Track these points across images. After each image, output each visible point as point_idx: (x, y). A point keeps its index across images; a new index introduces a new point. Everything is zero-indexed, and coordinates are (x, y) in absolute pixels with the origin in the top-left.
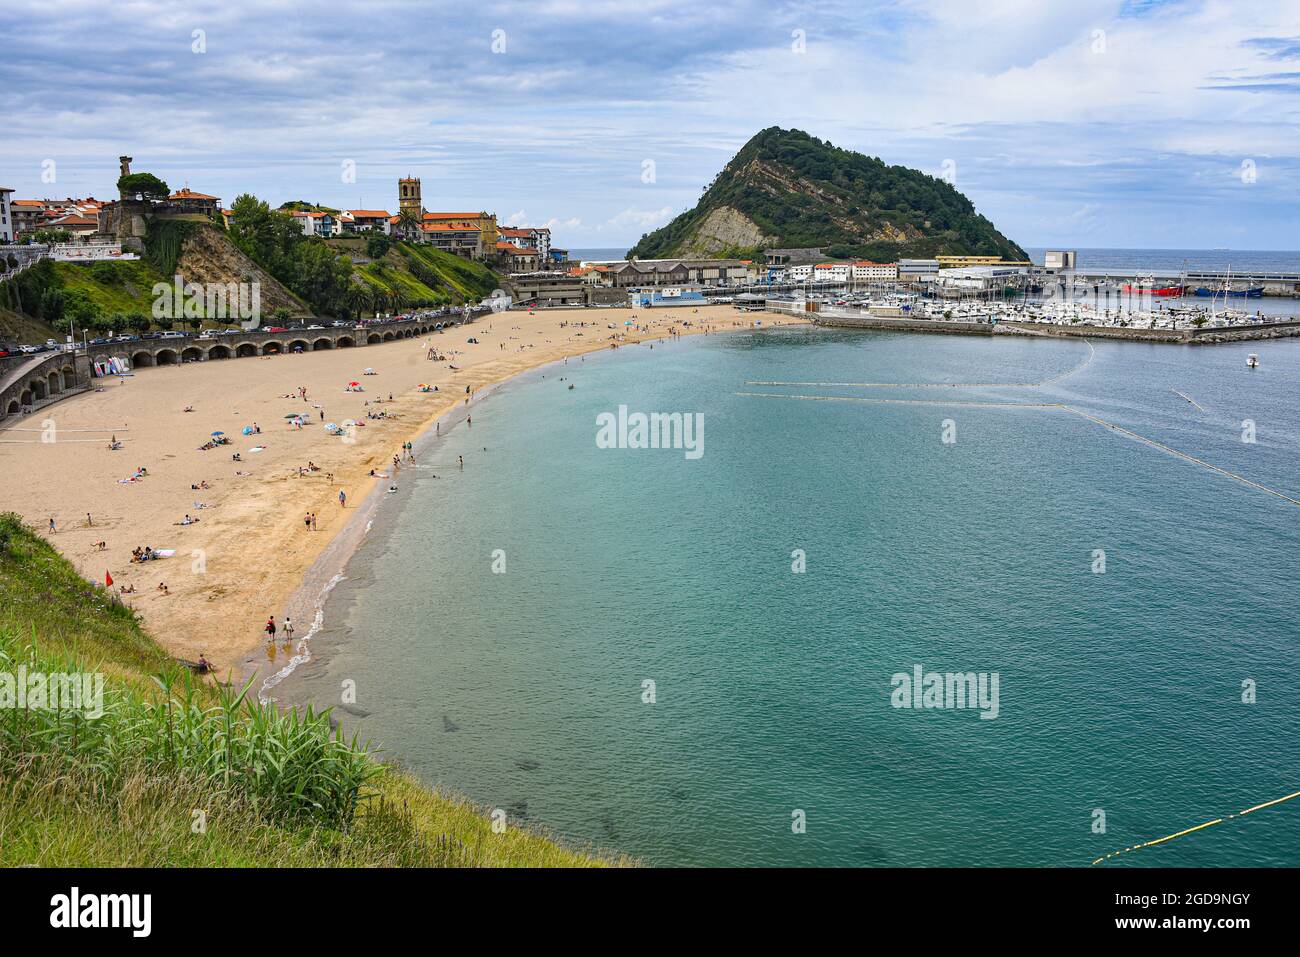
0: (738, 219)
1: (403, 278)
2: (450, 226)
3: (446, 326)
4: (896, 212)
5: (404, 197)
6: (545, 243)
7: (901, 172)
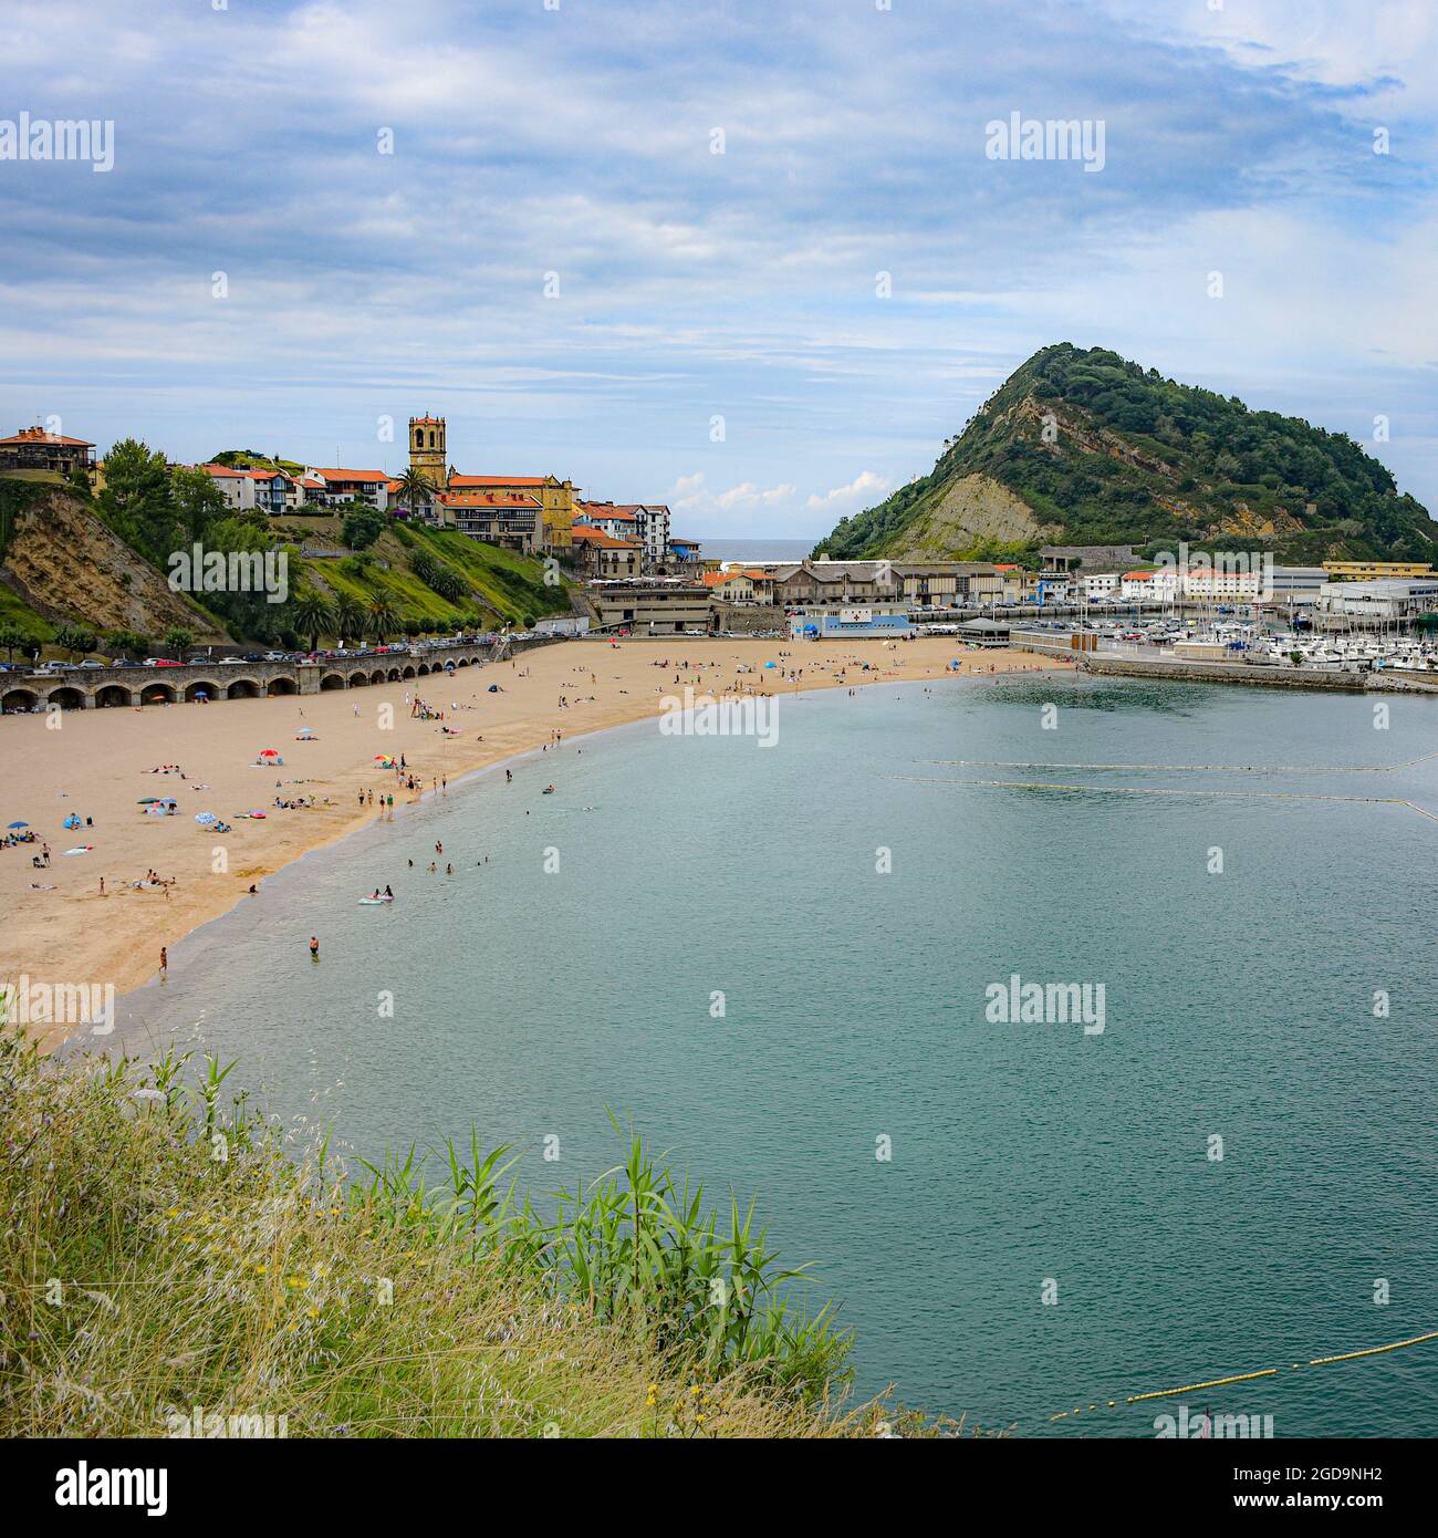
0: (997, 496)
1: (402, 582)
2: (490, 498)
3: (463, 664)
4: (1259, 489)
5: (417, 449)
6: (660, 530)
7: (1272, 422)
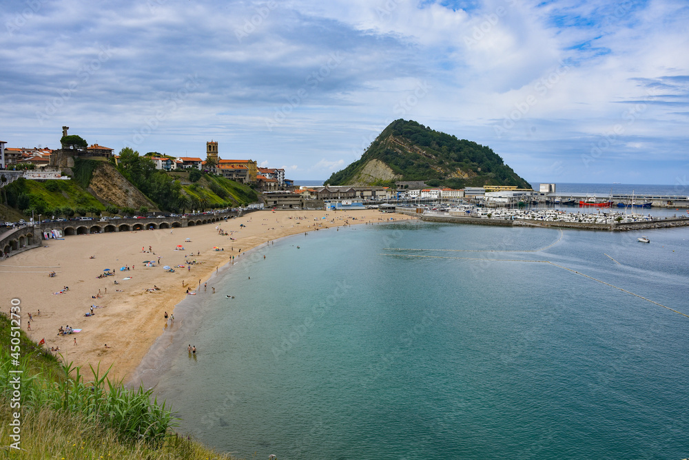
0: (382, 166)
1: (207, 192)
2: (233, 166)
3: (229, 218)
4: (463, 163)
5: (209, 151)
6: (282, 176)
7: (465, 142)
